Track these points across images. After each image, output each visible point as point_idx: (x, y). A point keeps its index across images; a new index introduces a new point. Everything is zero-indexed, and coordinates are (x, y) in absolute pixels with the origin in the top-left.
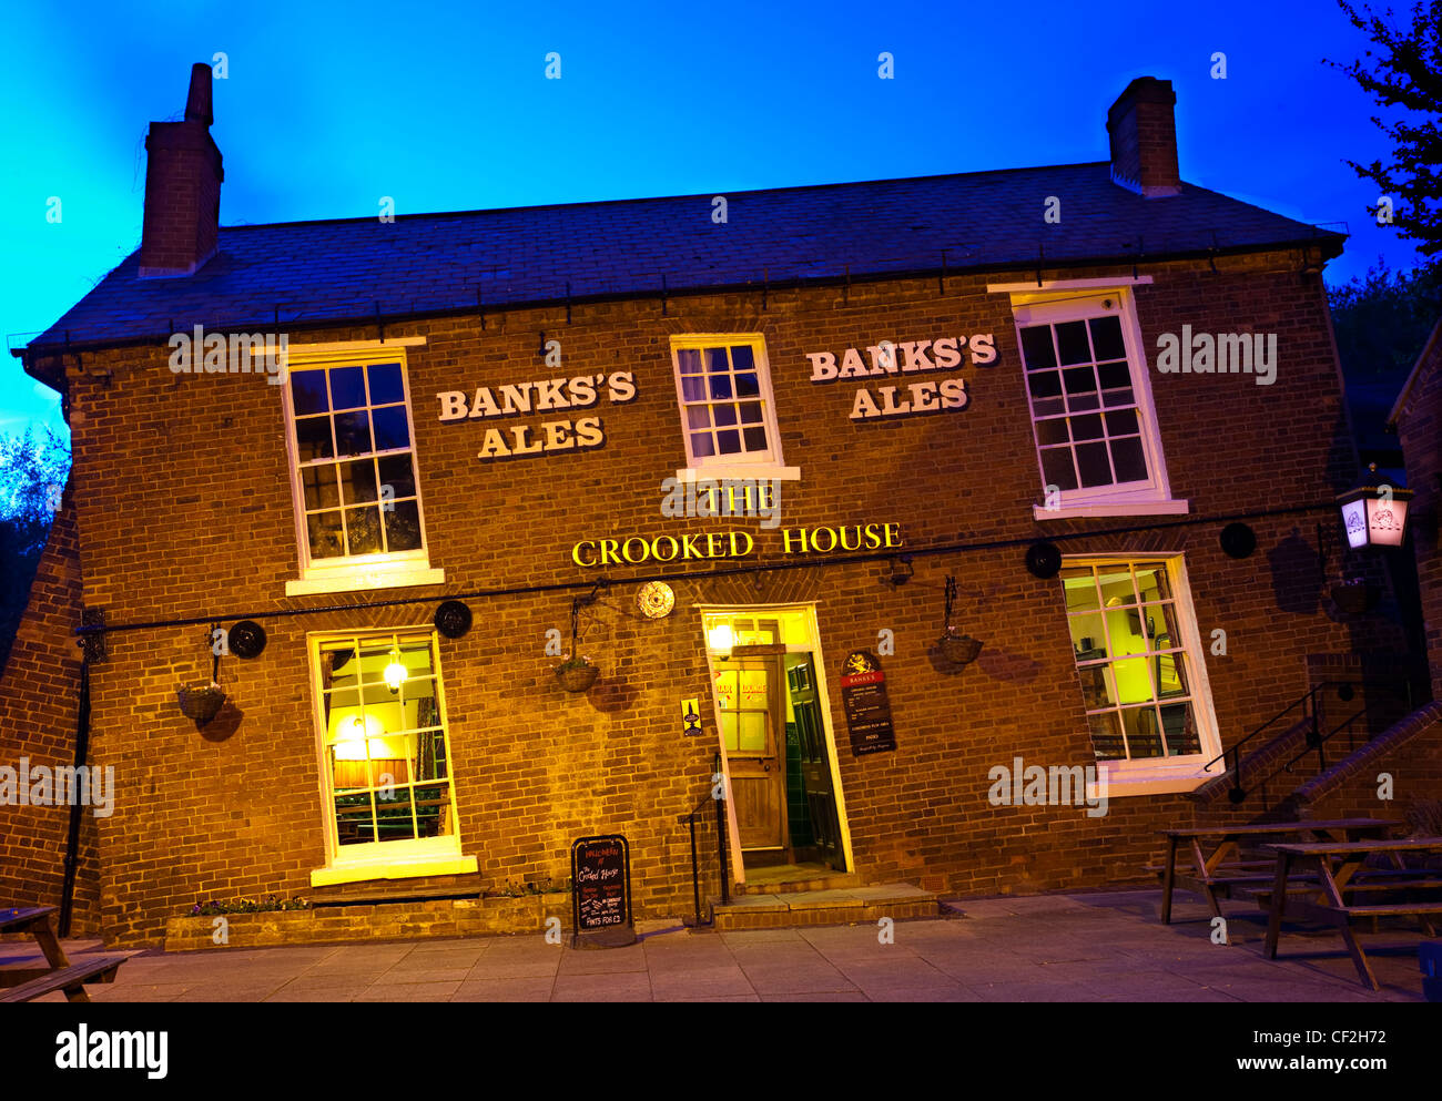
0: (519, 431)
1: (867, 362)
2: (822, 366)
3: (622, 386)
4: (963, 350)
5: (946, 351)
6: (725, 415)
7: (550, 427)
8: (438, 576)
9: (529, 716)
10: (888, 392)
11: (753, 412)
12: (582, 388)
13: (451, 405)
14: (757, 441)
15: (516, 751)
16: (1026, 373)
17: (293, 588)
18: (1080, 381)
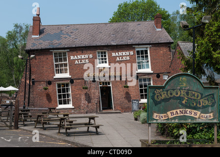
0: (79, 61)
1: (118, 54)
2: (113, 54)
3: (91, 56)
4: (129, 53)
5: (128, 53)
6: (102, 59)
7: (83, 60)
8: (70, 77)
9: (80, 92)
10: (121, 58)
11: (105, 59)
12: (87, 56)
13: (72, 58)
14: (106, 62)
15: (78, 96)
16: (137, 56)
17: (54, 77)
18: (143, 57)
